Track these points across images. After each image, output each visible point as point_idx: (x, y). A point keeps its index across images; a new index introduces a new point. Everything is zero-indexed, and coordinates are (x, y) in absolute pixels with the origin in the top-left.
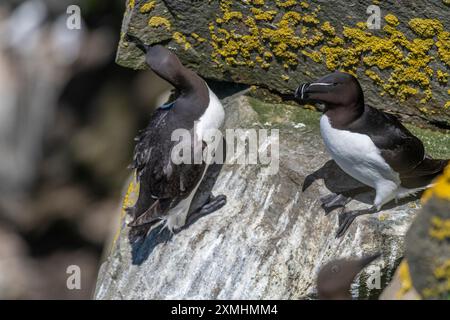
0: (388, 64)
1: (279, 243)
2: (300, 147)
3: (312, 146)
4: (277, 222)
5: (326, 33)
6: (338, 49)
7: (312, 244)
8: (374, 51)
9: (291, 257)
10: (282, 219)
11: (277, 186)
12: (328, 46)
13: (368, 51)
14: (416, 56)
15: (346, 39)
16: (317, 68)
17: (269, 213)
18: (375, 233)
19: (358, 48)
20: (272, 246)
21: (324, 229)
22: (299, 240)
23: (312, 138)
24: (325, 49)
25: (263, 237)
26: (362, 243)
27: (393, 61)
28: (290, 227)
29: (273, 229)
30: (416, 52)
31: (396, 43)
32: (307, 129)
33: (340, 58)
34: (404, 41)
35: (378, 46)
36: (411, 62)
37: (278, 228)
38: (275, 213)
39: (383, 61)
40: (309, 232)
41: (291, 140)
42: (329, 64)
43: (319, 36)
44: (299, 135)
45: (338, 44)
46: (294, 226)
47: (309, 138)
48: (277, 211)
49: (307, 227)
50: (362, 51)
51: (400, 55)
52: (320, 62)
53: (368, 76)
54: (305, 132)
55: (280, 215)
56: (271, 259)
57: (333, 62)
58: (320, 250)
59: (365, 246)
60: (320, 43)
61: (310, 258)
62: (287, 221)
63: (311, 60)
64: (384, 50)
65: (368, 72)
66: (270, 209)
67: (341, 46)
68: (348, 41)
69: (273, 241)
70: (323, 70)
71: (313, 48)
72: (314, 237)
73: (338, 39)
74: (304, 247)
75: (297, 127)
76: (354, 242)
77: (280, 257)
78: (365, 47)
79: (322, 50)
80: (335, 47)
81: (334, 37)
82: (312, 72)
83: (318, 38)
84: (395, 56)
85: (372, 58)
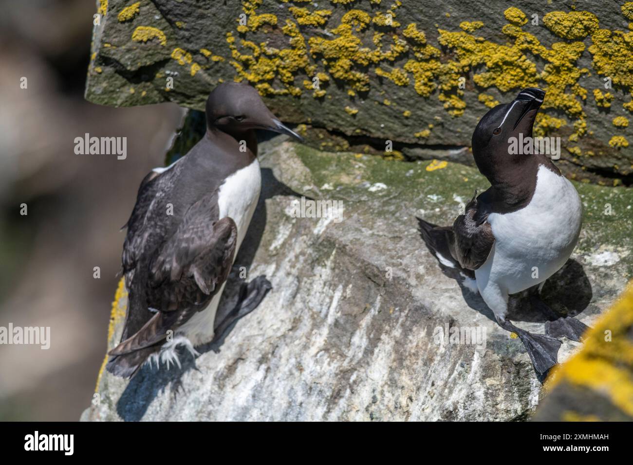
0: (513, 84)
1: (353, 378)
2: (380, 223)
3: (398, 220)
4: (349, 345)
5: (411, 41)
6: (433, 64)
7: (404, 379)
8: (489, 64)
9: (374, 400)
10: (356, 340)
11: (345, 287)
12: (417, 60)
13: (480, 66)
14: (557, 70)
15: (444, 49)
16: (402, 94)
17: (335, 330)
18: (503, 360)
19: (464, 62)
20: (343, 382)
21: (423, 355)
22: (385, 372)
23: (398, 208)
24: (411, 65)
25: (329, 368)
26: (484, 377)
27: (522, 79)
28: (369, 352)
29: (343, 356)
30: (557, 63)
31: (526, 51)
32: (389, 193)
33: (436, 77)
34: (537, 48)
35: (496, 57)
36: (551, 78)
37: (350, 354)
38: (344, 329)
39: (506, 80)
40: (400, 359)
41: (365, 212)
42: (419, 87)
43: (399, 45)
44: (377, 203)
45: (432, 57)
46: (376, 351)
47: (392, 208)
48: (348, 326)
49: (397, 351)
50: (470, 65)
51: (532, 70)
52: (405, 86)
53: (482, 103)
54: (387, 198)
55: (352, 334)
56: (342, 402)
57: (425, 84)
58: (418, 389)
59: (489, 381)
60: (404, 56)
61: (404, 401)
62: (364, 343)
63: (391, 83)
64: (506, 63)
65: (482, 97)
66: (336, 323)
67: (437, 59)
68: (448, 51)
69: (344, 374)
70: (410, 97)
71: (392, 64)
72: (408, 368)
73: (431, 49)
74: (393, 383)
75: (373, 189)
76: (470, 376)
77: (356, 400)
78: (475, 59)
79: (406, 66)
80: (427, 61)
81: (424, 45)
82: (393, 100)
83: (399, 49)
84: (524, 70)
85: (488, 75)
